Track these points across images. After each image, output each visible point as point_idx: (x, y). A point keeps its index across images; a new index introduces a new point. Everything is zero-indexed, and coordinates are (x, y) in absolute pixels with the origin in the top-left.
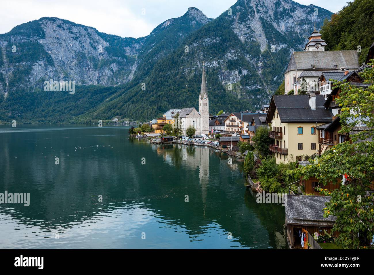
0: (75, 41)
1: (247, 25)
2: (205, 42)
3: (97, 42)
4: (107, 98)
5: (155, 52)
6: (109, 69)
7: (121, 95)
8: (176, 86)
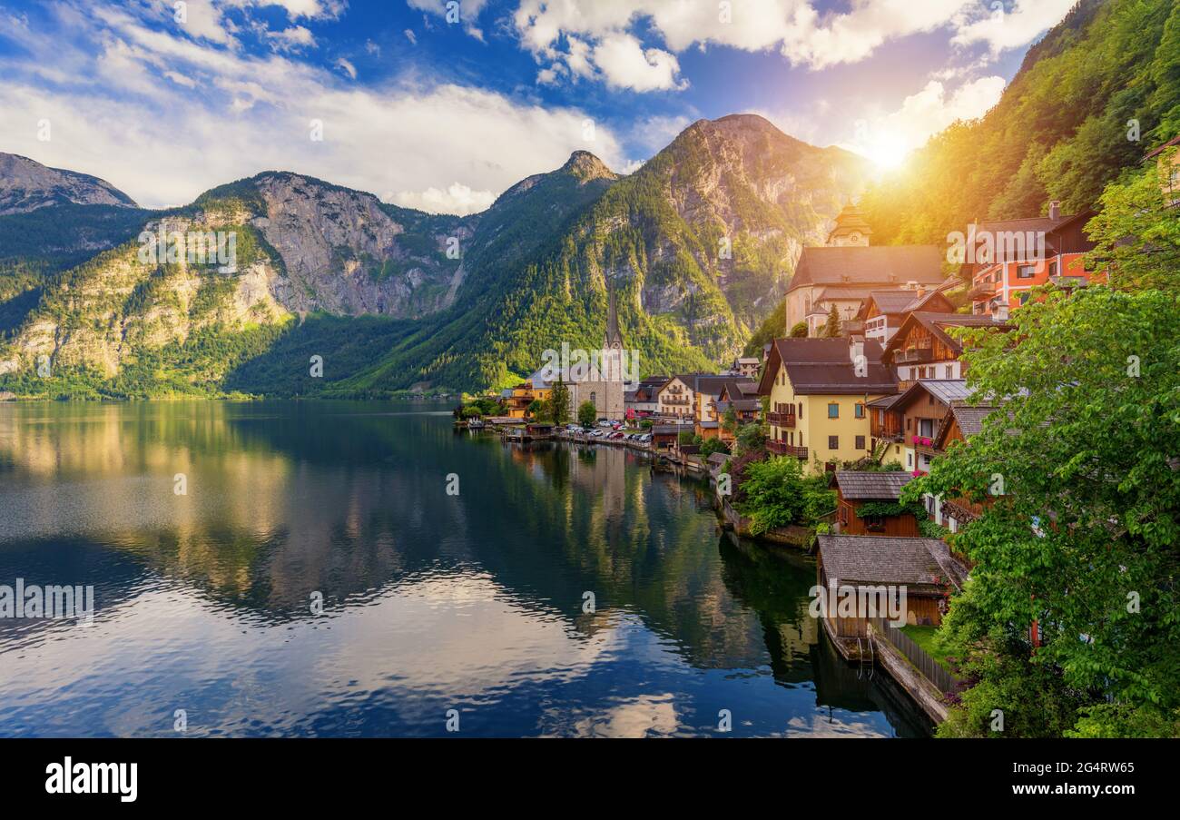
0: (331, 224)
3: (378, 224)
5: (502, 247)
6: (403, 282)
7: (428, 337)
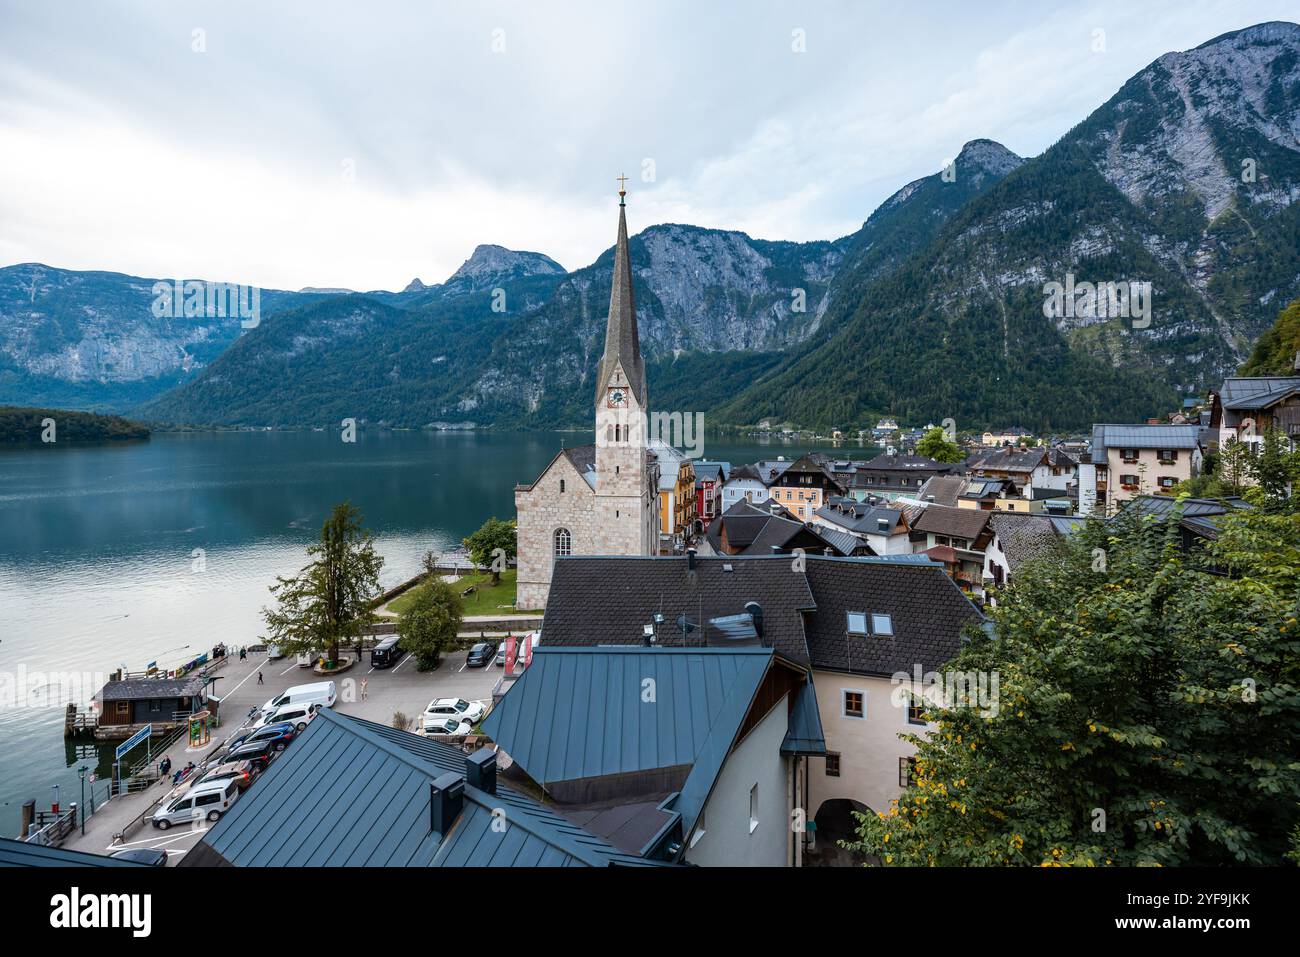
0: (704, 265)
1: (1155, 151)
2: (1006, 220)
3: (747, 261)
4: (757, 378)
6: (769, 315)
7: (785, 370)
8: (915, 342)
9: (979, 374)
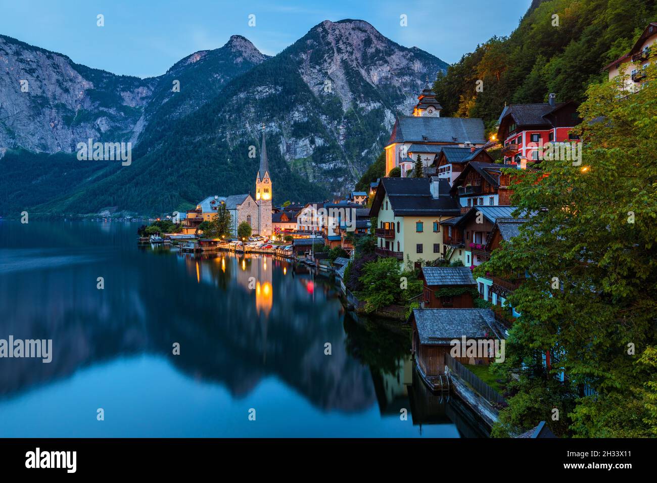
1: (323, 71)
2: (259, 92)
3: (71, 80)
4: (89, 177)
5: (176, 103)
6: (93, 127)
7: (114, 172)
8: (212, 160)
9: (248, 182)
